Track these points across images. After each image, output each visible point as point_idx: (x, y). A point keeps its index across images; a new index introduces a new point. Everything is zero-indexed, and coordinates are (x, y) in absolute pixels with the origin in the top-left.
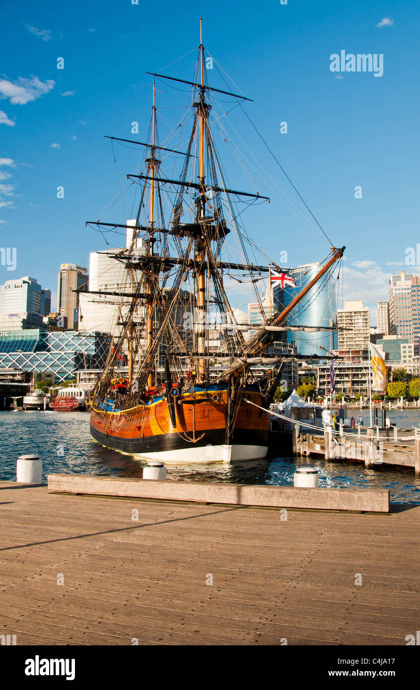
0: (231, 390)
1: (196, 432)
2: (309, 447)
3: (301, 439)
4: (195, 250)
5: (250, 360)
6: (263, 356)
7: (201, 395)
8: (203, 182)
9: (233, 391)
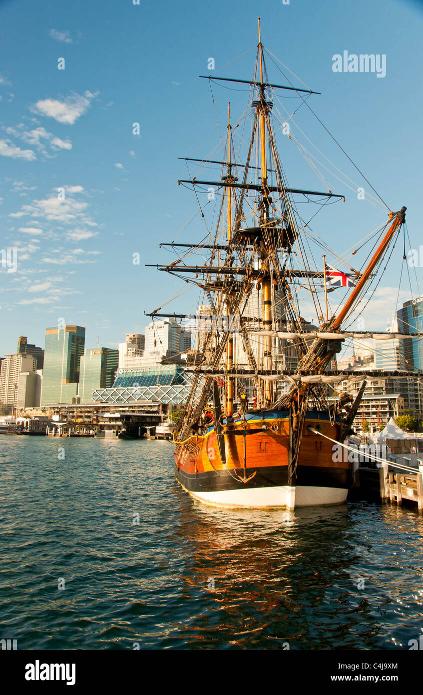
0: (292, 418)
1: (247, 469)
2: (400, 491)
3: (390, 480)
5: (305, 379)
6: (324, 373)
7: (257, 424)
8: (265, 183)
9: (294, 419)
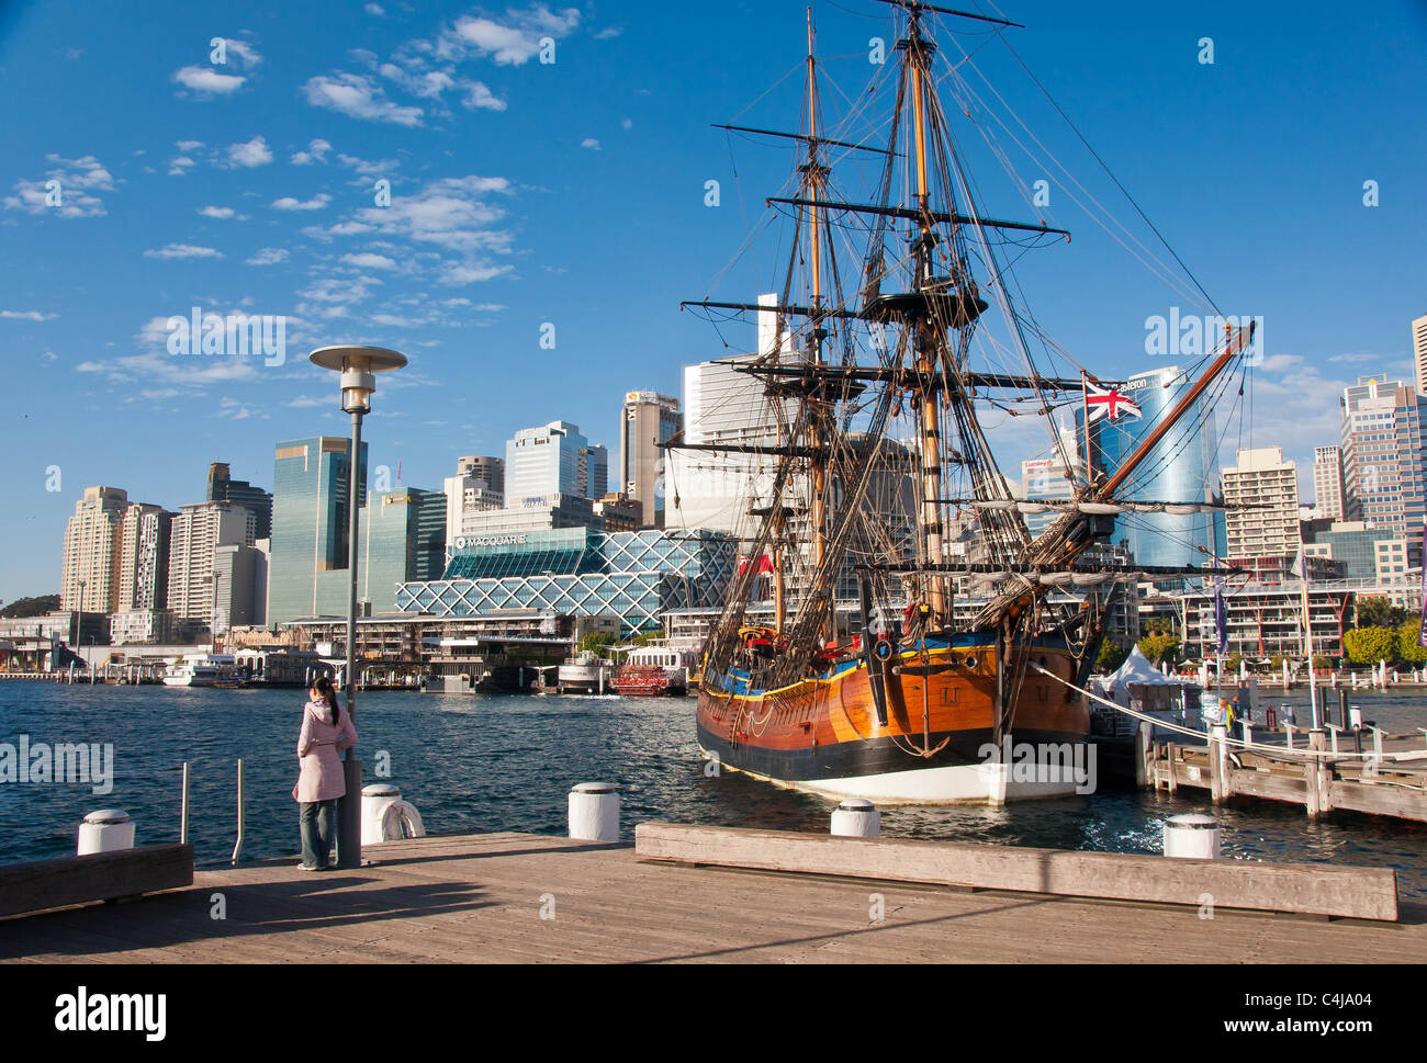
0: (1003, 645)
1: (929, 734)
2: (1174, 772)
3: (1155, 753)
4: (915, 349)
5: (1045, 579)
6: (1076, 569)
7: (939, 655)
8: (925, 206)
9: (1007, 646)
